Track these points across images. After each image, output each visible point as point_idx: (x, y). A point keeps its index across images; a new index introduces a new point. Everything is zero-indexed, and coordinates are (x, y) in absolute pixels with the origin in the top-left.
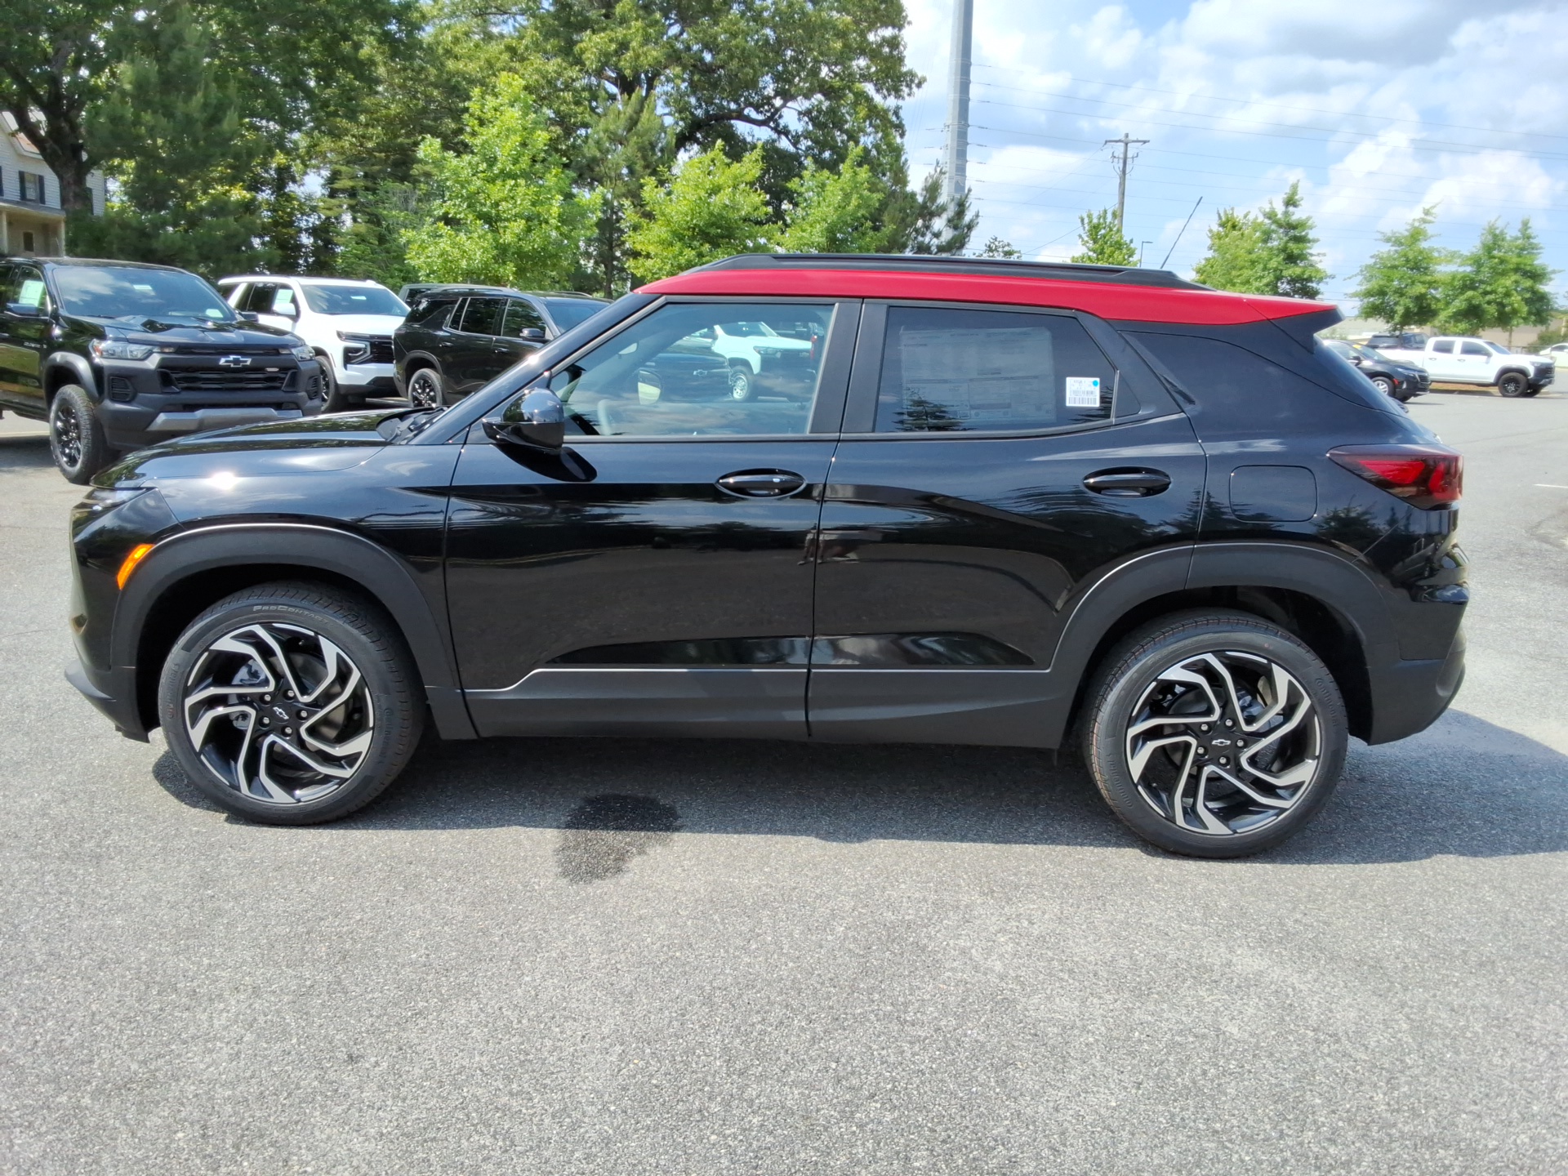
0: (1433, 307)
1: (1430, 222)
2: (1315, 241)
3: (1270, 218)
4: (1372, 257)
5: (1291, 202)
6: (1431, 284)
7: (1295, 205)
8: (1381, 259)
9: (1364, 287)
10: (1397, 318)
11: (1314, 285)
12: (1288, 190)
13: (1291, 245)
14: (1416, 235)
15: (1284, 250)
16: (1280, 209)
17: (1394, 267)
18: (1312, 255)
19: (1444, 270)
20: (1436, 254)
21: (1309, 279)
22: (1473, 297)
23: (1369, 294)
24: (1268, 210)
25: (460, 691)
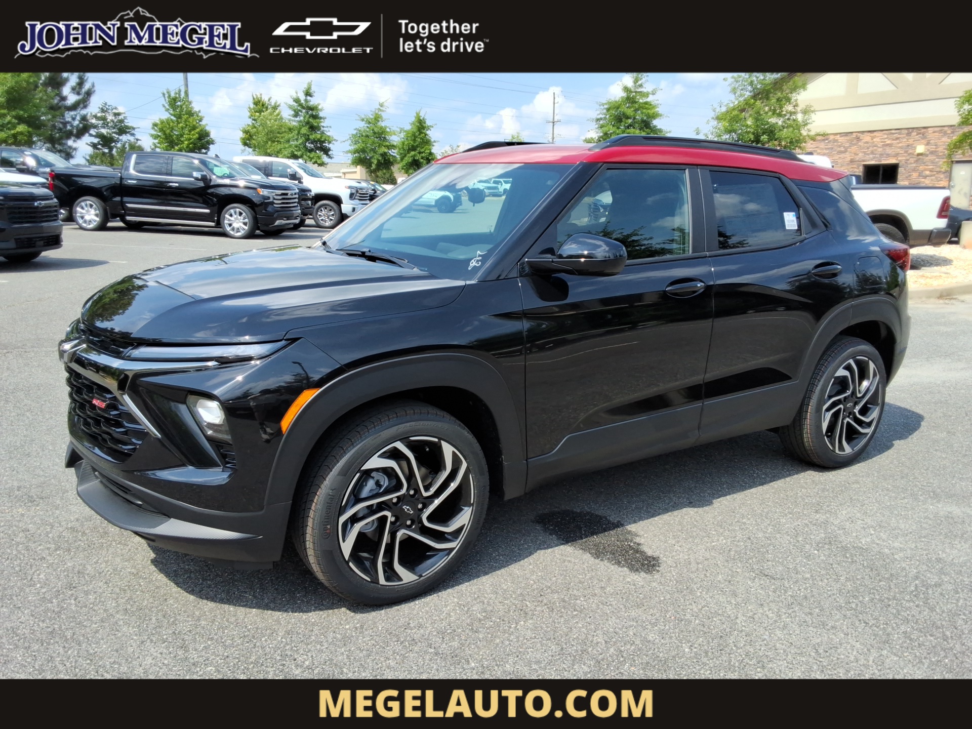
0: (392, 160)
1: (383, 111)
2: (324, 118)
3: (296, 102)
4: (355, 129)
5: (308, 94)
6: (389, 147)
7: (311, 96)
8: (360, 131)
9: (353, 148)
10: (374, 166)
11: (327, 145)
12: (306, 86)
13: (311, 120)
14: (377, 118)
15: (308, 123)
16: (302, 97)
17: (367, 136)
18: (323, 127)
19: (395, 139)
20: (388, 130)
21: (324, 142)
22: (415, 155)
23: (356, 151)
24: (295, 97)
25: (525, 462)
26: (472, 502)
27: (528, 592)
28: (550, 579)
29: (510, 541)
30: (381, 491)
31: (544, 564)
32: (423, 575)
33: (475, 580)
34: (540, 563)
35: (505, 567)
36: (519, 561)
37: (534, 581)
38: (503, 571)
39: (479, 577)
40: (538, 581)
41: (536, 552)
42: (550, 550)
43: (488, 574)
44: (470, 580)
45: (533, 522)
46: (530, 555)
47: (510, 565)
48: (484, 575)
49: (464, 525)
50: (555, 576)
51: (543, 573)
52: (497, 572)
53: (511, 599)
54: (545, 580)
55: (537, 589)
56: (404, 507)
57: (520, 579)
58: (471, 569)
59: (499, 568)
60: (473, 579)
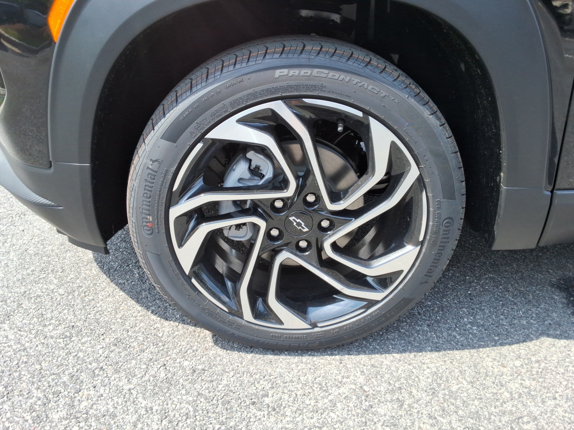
25: (549, 193)
26: (421, 238)
27: (490, 414)
28: (543, 402)
29: (503, 305)
30: (260, 183)
31: (543, 365)
32: (319, 325)
33: (412, 355)
34: (537, 361)
35: (474, 348)
36: (501, 345)
37: (511, 393)
38: (465, 354)
39: (421, 351)
40: (520, 396)
41: (537, 338)
42: (563, 342)
43: (439, 351)
44: (404, 351)
45: (553, 286)
46: (524, 341)
47: (484, 347)
48: (431, 351)
49: (401, 272)
50: (555, 399)
51: (534, 383)
52: (456, 352)
53: (454, 417)
54: (534, 398)
55: (511, 413)
56: (291, 219)
57: (488, 382)
58: (418, 332)
59: (463, 347)
60: (410, 352)
